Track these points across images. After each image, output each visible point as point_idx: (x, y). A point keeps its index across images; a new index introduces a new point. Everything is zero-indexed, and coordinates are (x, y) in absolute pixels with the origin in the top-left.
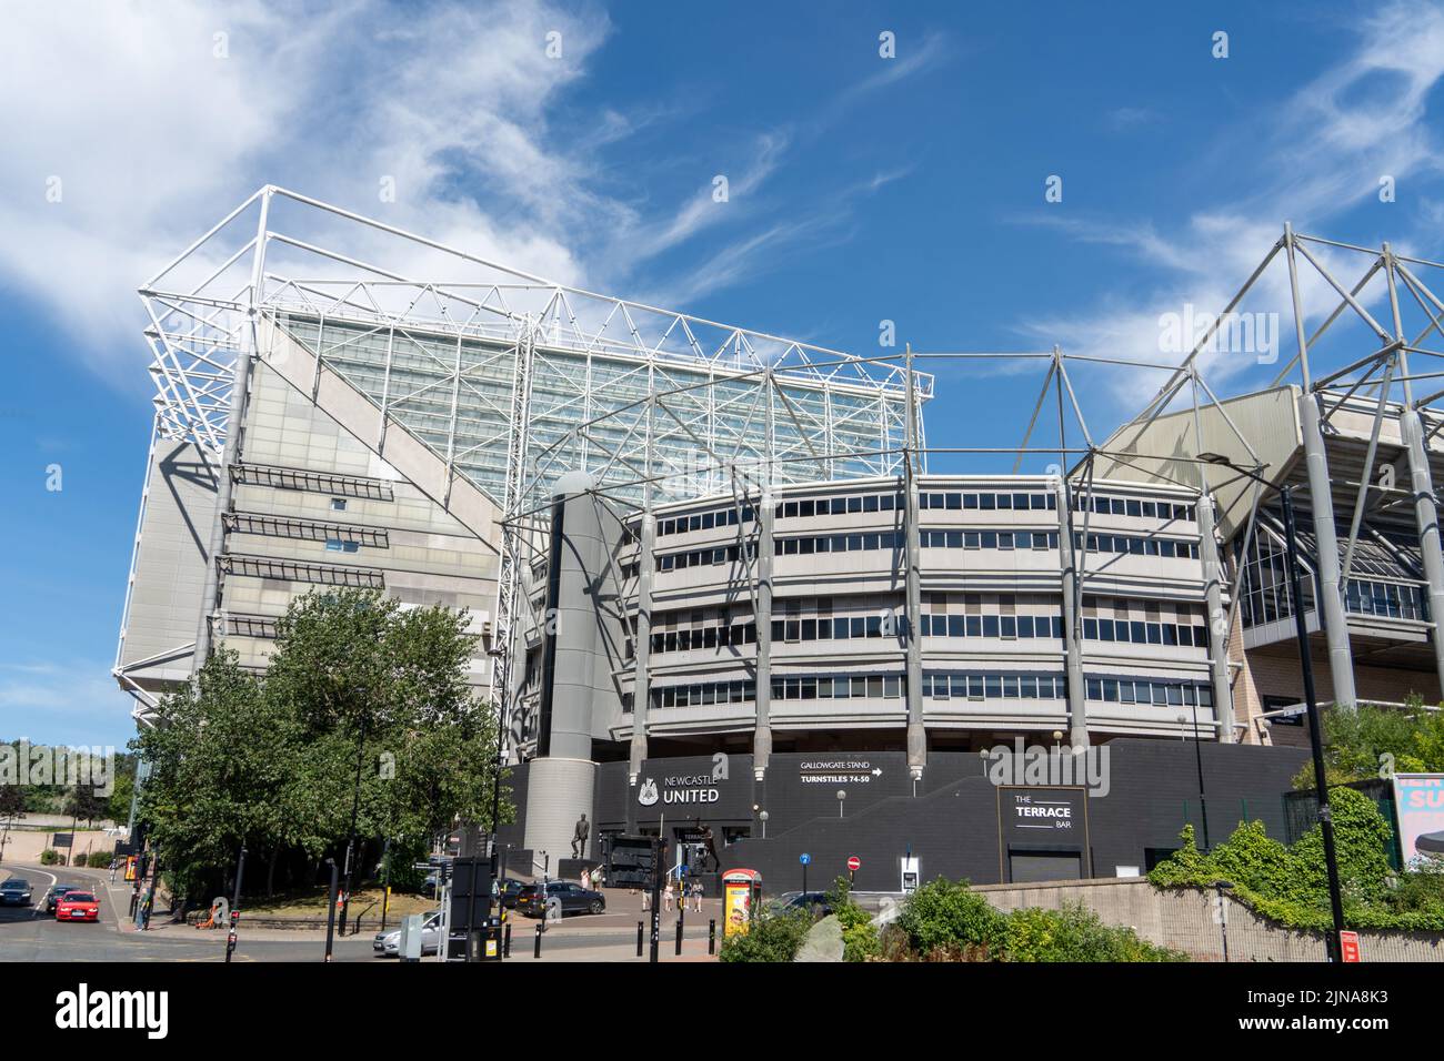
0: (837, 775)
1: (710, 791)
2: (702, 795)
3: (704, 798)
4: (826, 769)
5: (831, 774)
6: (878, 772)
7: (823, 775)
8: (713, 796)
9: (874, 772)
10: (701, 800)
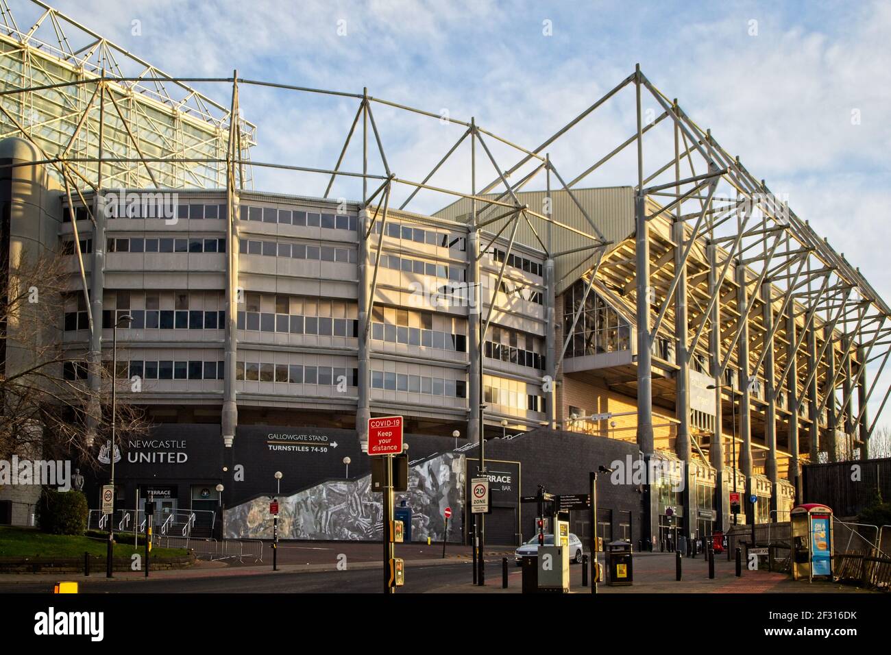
0: (301, 446)
1: (179, 454)
2: (169, 457)
3: (171, 460)
4: (290, 440)
5: (295, 445)
6: (335, 445)
7: (288, 445)
8: (182, 457)
9: (331, 445)
10: (169, 461)
